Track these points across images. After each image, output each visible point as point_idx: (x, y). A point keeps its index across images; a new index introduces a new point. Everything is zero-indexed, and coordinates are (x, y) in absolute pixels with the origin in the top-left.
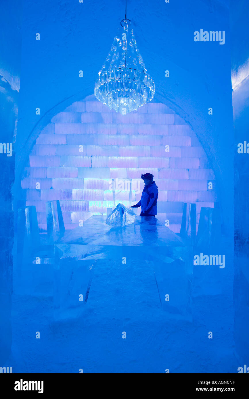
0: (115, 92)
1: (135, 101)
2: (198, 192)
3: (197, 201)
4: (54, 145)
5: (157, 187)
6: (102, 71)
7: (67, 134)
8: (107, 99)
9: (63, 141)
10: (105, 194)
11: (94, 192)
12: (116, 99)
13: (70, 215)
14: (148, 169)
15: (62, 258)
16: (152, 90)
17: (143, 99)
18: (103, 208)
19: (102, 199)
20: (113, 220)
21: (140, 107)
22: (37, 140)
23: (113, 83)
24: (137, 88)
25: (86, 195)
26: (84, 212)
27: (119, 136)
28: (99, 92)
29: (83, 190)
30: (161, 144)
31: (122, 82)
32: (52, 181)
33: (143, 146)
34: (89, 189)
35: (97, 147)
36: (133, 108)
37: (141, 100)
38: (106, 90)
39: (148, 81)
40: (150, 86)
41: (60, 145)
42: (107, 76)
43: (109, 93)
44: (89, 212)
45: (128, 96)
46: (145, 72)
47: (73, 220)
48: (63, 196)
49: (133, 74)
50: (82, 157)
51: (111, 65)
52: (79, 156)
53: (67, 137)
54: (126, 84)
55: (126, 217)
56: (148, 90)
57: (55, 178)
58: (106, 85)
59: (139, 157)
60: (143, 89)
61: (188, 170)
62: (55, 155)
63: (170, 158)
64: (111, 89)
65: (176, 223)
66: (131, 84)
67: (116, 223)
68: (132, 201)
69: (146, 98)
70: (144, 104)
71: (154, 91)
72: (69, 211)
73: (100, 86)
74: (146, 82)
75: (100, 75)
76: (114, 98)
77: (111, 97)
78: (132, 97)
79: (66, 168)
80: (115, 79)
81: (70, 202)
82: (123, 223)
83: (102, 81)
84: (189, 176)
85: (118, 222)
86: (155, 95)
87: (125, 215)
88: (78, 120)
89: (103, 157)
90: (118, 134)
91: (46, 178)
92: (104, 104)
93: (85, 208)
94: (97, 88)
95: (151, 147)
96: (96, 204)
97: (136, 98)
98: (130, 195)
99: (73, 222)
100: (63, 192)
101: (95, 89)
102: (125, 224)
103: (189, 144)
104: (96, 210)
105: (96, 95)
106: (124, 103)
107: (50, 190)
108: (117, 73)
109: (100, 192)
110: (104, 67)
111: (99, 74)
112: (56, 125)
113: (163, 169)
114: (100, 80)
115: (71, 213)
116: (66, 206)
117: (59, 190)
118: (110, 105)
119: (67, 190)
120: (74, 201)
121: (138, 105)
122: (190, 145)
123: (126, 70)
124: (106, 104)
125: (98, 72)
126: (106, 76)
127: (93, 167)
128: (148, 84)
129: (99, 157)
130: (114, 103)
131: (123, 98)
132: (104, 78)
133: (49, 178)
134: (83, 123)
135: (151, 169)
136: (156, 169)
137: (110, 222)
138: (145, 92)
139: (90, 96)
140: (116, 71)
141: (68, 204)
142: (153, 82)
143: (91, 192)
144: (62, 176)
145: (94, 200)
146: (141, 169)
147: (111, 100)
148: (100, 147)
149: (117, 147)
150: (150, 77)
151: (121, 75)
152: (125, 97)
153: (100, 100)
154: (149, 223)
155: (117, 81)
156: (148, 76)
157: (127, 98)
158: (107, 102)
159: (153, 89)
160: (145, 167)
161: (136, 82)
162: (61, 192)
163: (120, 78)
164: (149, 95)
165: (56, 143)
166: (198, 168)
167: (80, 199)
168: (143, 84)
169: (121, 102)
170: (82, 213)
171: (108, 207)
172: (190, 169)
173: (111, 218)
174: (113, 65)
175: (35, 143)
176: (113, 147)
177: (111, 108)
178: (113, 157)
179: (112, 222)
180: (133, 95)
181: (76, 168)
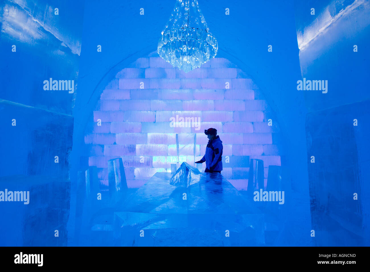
0: (178, 51)
1: (198, 59)
2: (263, 145)
3: (263, 154)
4: (118, 100)
5: (222, 142)
6: (165, 30)
7: (131, 90)
8: (170, 57)
9: (127, 96)
10: (169, 149)
11: (158, 147)
12: (179, 57)
13: (133, 171)
14: (212, 123)
15: (123, 226)
16: (215, 48)
17: (206, 56)
18: (167, 163)
19: (165, 154)
20: (177, 181)
21: (203, 64)
22: (101, 95)
23: (175, 42)
24: (200, 46)
25: (150, 150)
26: (148, 168)
27: (183, 91)
28: (162, 50)
29: (147, 145)
30: (224, 98)
31: (185, 41)
32: (115, 136)
33: (207, 100)
34: (153, 144)
35: (160, 102)
36: (196, 65)
37: (204, 57)
38: (169, 49)
39: (211, 40)
40: (213, 44)
41: (124, 100)
42: (170, 35)
43: (172, 51)
44: (153, 167)
45: (191, 54)
46: (208, 31)
47: (136, 177)
48: (127, 151)
49: (196, 33)
50: (145, 112)
51: (174, 25)
52: (143, 111)
53: (130, 92)
54: (189, 43)
55: (190, 177)
56: (211, 48)
57: (118, 133)
58: (169, 44)
59: (202, 111)
60: (205, 47)
61: (253, 123)
62: (119, 111)
63: (234, 112)
64: (174, 48)
65: (242, 178)
66: (194, 43)
67: (181, 184)
68: (197, 156)
69: (209, 55)
70: (207, 61)
71: (217, 49)
72: (133, 167)
73: (163, 45)
74: (209, 40)
75: (162, 35)
76: (177, 57)
77: (174, 56)
78: (195, 55)
79: (129, 123)
80: (177, 38)
81: (134, 157)
82: (188, 183)
83: (165, 40)
84: (254, 129)
85: (182, 182)
86: (218, 53)
87: (190, 175)
88: (142, 76)
89: (167, 111)
90: (181, 88)
91: (110, 133)
92: (167, 61)
93: (149, 164)
94: (160, 47)
95: (214, 101)
96: (160, 160)
97: (199, 56)
98: (194, 150)
99: (136, 178)
100: (127, 148)
101: (158, 48)
102: (189, 184)
103: (253, 97)
104: (160, 166)
105: (159, 54)
106: (187, 60)
107: (114, 145)
108: (180, 33)
109: (164, 147)
110: (167, 27)
111: (162, 33)
112: (120, 81)
113: (227, 122)
114: (163, 39)
115: (134, 168)
116: (129, 162)
117: (123, 145)
118: (173, 63)
119: (131, 146)
120: (138, 157)
121: (201, 63)
122: (254, 99)
123: (189, 30)
124: (169, 62)
125: (161, 32)
126: (168, 35)
127: (156, 121)
128: (211, 43)
129: (163, 111)
130: (177, 61)
131: (186, 57)
132: (167, 37)
133: (112, 134)
134: (147, 78)
135: (215, 122)
136: (220, 123)
137: (174, 183)
138: (208, 50)
139: (153, 52)
140: (179, 31)
141: (131, 160)
142: (216, 41)
143: (155, 147)
144: (126, 131)
145: (158, 156)
146: (205, 123)
147: (174, 58)
148: (163, 101)
149: (181, 101)
150: (212, 36)
151: (184, 34)
152: (188, 55)
153: (163, 58)
154: (214, 182)
155: (180, 41)
156: (210, 35)
157: (190, 56)
158: (170, 60)
159: (216, 46)
160: (209, 121)
161: (199, 41)
162: (125, 147)
163: (183, 37)
164: (212, 53)
165: (120, 98)
166: (263, 121)
167: (144, 154)
168: (206, 42)
169: (184, 60)
170: (146, 169)
171: (172, 164)
172: (254, 122)
173: (175, 179)
174: (175, 24)
175: (99, 98)
176: (177, 101)
177: (174, 66)
178: (177, 111)
179: (176, 182)
180: (196, 53)
181: (140, 123)
